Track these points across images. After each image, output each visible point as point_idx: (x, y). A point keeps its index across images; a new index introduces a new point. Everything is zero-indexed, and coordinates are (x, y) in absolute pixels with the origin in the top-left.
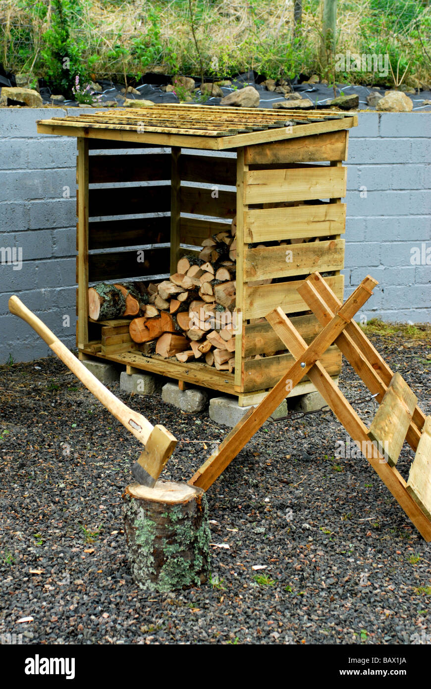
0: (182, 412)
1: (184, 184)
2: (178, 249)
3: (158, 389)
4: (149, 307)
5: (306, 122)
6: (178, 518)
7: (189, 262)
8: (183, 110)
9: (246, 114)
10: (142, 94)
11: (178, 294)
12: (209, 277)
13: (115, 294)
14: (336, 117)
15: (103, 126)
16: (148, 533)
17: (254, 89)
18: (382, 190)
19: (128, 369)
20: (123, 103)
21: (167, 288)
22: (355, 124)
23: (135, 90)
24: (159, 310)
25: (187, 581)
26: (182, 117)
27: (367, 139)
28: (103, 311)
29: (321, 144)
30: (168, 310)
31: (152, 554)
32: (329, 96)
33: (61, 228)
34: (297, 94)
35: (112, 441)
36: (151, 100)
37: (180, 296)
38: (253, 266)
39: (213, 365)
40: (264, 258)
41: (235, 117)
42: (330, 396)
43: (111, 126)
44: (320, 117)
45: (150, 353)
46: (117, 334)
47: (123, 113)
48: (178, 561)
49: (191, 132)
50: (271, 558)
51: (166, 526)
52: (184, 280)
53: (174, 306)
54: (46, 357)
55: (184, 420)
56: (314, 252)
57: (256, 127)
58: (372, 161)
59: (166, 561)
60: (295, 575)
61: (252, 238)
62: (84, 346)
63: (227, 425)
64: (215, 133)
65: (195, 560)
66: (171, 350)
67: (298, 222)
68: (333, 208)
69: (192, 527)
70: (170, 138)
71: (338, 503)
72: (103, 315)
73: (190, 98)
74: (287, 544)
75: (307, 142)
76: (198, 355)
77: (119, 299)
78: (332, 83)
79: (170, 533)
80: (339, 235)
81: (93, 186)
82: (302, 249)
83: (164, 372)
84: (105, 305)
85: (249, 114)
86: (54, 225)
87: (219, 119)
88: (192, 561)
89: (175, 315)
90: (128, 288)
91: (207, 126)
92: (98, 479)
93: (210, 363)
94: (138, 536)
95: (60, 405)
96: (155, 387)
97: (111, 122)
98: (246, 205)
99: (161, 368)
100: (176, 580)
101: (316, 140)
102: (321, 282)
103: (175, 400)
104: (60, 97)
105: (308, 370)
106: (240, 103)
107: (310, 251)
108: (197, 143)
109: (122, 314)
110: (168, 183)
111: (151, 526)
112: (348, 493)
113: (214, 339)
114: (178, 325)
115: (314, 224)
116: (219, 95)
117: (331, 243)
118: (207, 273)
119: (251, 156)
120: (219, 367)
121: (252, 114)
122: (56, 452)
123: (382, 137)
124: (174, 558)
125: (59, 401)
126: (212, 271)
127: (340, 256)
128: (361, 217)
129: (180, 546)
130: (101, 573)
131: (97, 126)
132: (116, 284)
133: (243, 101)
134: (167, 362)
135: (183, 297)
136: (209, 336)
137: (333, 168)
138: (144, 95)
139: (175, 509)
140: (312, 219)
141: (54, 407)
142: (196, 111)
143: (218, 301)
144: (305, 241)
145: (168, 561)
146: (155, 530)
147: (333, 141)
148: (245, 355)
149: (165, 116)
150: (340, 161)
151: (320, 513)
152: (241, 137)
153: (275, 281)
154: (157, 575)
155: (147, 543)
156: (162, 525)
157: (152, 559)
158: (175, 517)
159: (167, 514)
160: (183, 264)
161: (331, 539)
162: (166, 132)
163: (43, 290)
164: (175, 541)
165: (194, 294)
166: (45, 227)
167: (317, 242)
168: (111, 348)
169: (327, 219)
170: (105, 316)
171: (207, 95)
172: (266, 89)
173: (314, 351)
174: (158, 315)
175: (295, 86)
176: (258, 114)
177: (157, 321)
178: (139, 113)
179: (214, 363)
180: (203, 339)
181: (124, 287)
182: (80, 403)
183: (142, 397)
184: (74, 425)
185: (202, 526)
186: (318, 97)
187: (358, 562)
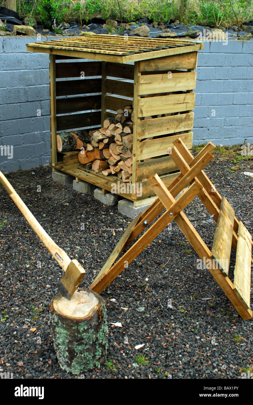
0: (104, 206)
1: (109, 78)
2: (105, 112)
3: (92, 191)
4: (88, 145)
5: (175, 47)
6: (84, 329)
7: (110, 122)
8: (107, 38)
9: (141, 41)
10: (91, 29)
11: (103, 139)
12: (120, 131)
13: (71, 138)
14: (192, 44)
15: (59, 47)
16: (64, 337)
17: (147, 27)
18: (210, 80)
19: (77, 179)
20: (79, 34)
21: (97, 135)
22: (202, 48)
23: (87, 27)
24: (93, 147)
25: (91, 366)
26: (105, 42)
27: (204, 54)
28: (64, 148)
29: (183, 59)
30: (98, 147)
31: (67, 351)
32: (184, 31)
33: (45, 100)
34: (168, 30)
35: (63, 228)
36: (94, 32)
37: (104, 140)
38: (143, 130)
39: (121, 179)
40: (149, 125)
41: (134, 43)
42: (188, 233)
43: (64, 48)
44: (183, 44)
45: (89, 169)
46: (72, 159)
47: (74, 40)
48: (84, 355)
49: (107, 52)
50: (147, 336)
51: (76, 334)
52: (106, 132)
53: (101, 146)
54: (38, 167)
55: (104, 212)
56: (177, 120)
57: (145, 50)
58: (206, 65)
59: (76, 355)
60: (162, 354)
61: (142, 114)
62: (55, 165)
63: (128, 216)
64: (121, 53)
65: (96, 352)
66: (100, 168)
67: (169, 104)
68: (188, 96)
69: (94, 332)
70: (95, 56)
71: (189, 284)
72: (64, 149)
73: (114, 31)
74: (158, 322)
75: (175, 58)
76: (113, 173)
77: (73, 141)
78: (186, 24)
79: (78, 338)
80: (191, 110)
81: (58, 80)
82: (170, 119)
83: (94, 183)
84: (65, 144)
85: (143, 41)
86: (41, 99)
87: (125, 44)
88: (94, 353)
89: (102, 150)
90: (77, 135)
91: (117, 48)
92: (50, 261)
93: (120, 177)
94: (58, 338)
95: (40, 199)
96: (91, 189)
97: (65, 45)
98: (140, 95)
99: (94, 180)
100: (83, 366)
101: (180, 57)
102: (182, 144)
103: (101, 198)
104: (47, 30)
105: (174, 217)
106: (139, 34)
107: (175, 120)
108: (111, 59)
109: (74, 148)
110: (100, 77)
111: (66, 334)
112: (195, 274)
113: (122, 165)
114: (103, 155)
115: (178, 105)
116: (129, 30)
117: (186, 115)
118: (119, 129)
119: (142, 67)
120: (124, 180)
121: (144, 41)
122: (30, 237)
123: (211, 53)
124: (82, 354)
125: (39, 197)
126: (121, 128)
127: (191, 122)
128: (199, 93)
129: (86, 346)
130: (36, 354)
131: (56, 47)
132: (71, 132)
133: (141, 33)
134: (97, 175)
135: (106, 141)
136: (119, 164)
137: (189, 73)
138: (92, 29)
139: (82, 324)
140: (176, 102)
141: (36, 201)
142: (114, 39)
143: (124, 145)
144: (172, 114)
145: (78, 355)
146: (69, 337)
147: (189, 57)
148: (138, 180)
149: (96, 42)
150: (193, 69)
151: (178, 293)
152: (136, 56)
153: (155, 138)
154: (71, 364)
155: (63, 343)
156: (73, 334)
157: (67, 354)
158: (82, 329)
159: (76, 327)
160: (106, 123)
161: (185, 318)
162: (93, 52)
163: (36, 132)
164: (82, 343)
165: (112, 139)
166: (37, 100)
167: (179, 115)
168: (69, 167)
169: (185, 102)
170: (65, 150)
171: (123, 29)
172: (154, 27)
173: (179, 206)
174: (93, 150)
175: (168, 25)
176: (148, 41)
177: (93, 153)
178: (83, 39)
179: (122, 178)
180: (116, 165)
181: (76, 134)
182: (50, 199)
183: (83, 195)
184: (44, 215)
185: (101, 328)
186: (179, 31)
187: (202, 340)
